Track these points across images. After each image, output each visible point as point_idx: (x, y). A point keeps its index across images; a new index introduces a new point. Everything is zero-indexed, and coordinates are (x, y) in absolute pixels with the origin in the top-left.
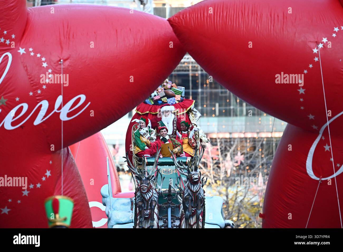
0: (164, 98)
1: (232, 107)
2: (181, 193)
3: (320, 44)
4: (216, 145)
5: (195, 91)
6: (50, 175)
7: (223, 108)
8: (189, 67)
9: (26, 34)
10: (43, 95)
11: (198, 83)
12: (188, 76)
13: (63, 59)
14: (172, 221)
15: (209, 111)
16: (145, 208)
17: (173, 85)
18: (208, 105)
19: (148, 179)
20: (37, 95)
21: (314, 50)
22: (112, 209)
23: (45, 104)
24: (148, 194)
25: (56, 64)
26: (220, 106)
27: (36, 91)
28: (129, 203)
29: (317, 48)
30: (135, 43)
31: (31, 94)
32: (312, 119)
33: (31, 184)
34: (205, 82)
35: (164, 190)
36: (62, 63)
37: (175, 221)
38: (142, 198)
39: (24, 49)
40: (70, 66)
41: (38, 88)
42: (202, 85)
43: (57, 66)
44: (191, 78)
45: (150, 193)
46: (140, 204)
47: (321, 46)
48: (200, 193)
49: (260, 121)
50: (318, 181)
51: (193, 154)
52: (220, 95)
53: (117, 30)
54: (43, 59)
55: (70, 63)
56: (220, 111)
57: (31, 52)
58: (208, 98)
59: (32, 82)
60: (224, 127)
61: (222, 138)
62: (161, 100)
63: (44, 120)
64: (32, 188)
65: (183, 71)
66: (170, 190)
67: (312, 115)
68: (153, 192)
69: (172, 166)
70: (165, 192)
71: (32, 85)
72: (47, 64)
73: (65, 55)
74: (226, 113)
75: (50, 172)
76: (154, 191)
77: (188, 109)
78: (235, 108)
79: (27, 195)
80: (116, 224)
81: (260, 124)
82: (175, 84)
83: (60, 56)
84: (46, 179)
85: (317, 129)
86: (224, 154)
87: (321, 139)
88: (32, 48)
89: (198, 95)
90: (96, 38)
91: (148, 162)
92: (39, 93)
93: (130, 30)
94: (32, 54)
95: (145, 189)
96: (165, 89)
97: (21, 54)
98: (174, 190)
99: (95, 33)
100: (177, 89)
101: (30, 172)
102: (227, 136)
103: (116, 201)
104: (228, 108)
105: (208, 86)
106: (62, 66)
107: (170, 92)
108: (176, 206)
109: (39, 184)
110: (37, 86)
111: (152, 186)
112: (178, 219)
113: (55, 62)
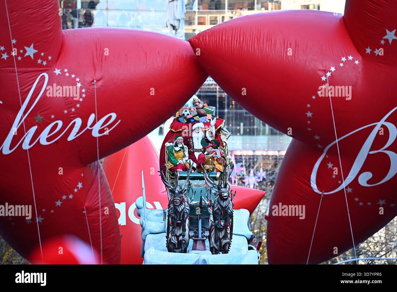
0: (196, 117)
1: (255, 127)
2: (212, 206)
3: (328, 72)
4: (242, 162)
5: (221, 111)
6: (81, 186)
7: (247, 127)
8: (216, 89)
9: (62, 55)
10: (77, 113)
11: (225, 103)
12: (215, 96)
13: (96, 79)
14: (202, 232)
15: (234, 130)
16: (178, 219)
17: (205, 105)
18: (234, 125)
19: (181, 192)
20: (71, 113)
21: (322, 78)
22: (146, 220)
23: (78, 122)
24: (181, 207)
25: (89, 85)
26: (244, 125)
27: (70, 109)
28: (162, 214)
29: (326, 76)
30: (162, 65)
31: (66, 112)
32: (317, 139)
33: (64, 196)
34: (231, 103)
35: (196, 202)
36: (95, 83)
37: (205, 231)
38: (175, 210)
39: (59, 70)
40: (103, 86)
41: (72, 106)
42: (228, 105)
43: (90, 86)
44: (218, 99)
45: (183, 205)
46: (173, 215)
47: (329, 74)
48: (229, 208)
49: (282, 140)
50: (320, 195)
51: (222, 170)
52: (245, 115)
53: (146, 53)
54: (78, 80)
55: (102, 83)
56: (244, 130)
57: (66, 73)
58: (234, 118)
59: (66, 101)
60: (248, 145)
61: (246, 156)
62: (194, 119)
63: (77, 136)
64: (64, 199)
65: (210, 92)
66: (201, 203)
67: (318, 136)
68: (185, 205)
69: (202, 181)
70: (197, 204)
71: (67, 103)
72: (81, 84)
73: (98, 76)
74: (250, 132)
75: (81, 184)
76: (186, 203)
77: (219, 127)
78: (258, 127)
79: (60, 205)
80: (150, 234)
81: (281, 143)
82: (206, 104)
83: (93, 77)
84: (77, 190)
85: (322, 148)
86: (248, 170)
87: (325, 157)
88: (67, 69)
89: (225, 115)
90: (127, 61)
91: (180, 176)
92: (73, 112)
93: (159, 53)
94: (67, 75)
95: (178, 202)
96: (197, 109)
97: (57, 74)
98: (205, 203)
99: (126, 55)
100: (208, 109)
101: (63, 183)
102: (251, 153)
103: (149, 212)
104: (252, 127)
105: (234, 106)
106: (95, 86)
107: (202, 111)
108: (206, 218)
109: (71, 195)
110: (72, 105)
111: (184, 199)
112: (207, 230)
113: (88, 82)
